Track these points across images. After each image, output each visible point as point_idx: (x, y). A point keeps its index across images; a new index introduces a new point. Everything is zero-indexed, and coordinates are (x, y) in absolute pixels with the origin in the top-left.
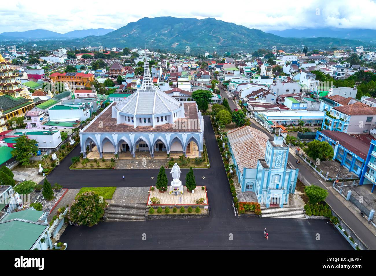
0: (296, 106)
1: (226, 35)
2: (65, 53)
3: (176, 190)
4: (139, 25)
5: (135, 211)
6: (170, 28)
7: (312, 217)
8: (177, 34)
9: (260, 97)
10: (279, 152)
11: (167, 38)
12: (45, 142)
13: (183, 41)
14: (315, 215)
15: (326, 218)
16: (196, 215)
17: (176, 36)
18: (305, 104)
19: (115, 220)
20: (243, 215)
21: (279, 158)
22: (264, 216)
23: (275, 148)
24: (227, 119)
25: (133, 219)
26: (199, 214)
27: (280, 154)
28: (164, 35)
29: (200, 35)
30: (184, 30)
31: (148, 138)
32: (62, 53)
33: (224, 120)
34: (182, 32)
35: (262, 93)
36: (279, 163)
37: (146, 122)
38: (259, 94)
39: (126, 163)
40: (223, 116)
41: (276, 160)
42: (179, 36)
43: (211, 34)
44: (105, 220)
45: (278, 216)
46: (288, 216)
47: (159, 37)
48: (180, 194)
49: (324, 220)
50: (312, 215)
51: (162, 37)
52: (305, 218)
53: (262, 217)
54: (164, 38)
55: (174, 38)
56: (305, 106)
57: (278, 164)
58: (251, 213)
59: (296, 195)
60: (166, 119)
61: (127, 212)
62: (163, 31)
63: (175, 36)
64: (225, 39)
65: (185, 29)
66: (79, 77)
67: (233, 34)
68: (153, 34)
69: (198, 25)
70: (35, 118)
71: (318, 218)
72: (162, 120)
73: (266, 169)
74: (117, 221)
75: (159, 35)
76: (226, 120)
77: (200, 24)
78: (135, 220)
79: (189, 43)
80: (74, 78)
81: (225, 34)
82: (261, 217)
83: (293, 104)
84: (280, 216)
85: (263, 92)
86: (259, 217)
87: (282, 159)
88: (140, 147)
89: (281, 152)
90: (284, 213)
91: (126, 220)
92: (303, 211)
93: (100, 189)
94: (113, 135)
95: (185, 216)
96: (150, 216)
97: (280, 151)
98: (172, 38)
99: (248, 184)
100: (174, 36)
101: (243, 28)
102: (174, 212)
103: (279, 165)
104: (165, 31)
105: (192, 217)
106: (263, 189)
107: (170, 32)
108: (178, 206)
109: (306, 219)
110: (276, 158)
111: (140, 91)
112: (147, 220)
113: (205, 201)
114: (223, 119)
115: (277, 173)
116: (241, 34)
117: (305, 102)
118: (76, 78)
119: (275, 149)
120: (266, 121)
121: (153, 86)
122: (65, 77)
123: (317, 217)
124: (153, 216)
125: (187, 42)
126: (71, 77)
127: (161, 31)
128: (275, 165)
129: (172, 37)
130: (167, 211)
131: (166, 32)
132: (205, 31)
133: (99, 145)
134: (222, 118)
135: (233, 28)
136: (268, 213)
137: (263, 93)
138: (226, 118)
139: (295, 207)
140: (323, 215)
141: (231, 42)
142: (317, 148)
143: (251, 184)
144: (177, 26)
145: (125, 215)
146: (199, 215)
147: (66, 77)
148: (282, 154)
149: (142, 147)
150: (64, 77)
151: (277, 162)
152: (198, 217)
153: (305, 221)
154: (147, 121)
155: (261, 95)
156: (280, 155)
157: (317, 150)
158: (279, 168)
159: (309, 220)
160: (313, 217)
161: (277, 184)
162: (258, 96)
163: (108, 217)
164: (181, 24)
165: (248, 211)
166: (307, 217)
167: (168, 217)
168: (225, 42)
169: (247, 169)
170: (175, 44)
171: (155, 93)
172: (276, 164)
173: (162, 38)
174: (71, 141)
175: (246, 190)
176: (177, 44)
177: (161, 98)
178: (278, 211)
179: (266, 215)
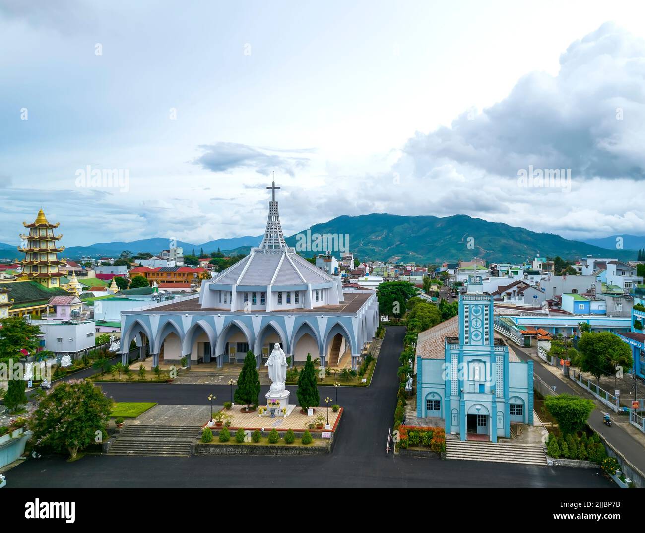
0: (582, 307)
1: (491, 244)
2: (181, 255)
3: (274, 404)
4: (331, 229)
5: (175, 439)
6: (385, 232)
7: (562, 462)
8: (399, 241)
9: (512, 295)
10: (474, 308)
11: (380, 248)
12: (60, 340)
13: (408, 254)
14: (569, 458)
15: (595, 466)
16: (301, 449)
17: (396, 246)
18: (603, 304)
19: (126, 453)
20: (406, 452)
21: (477, 321)
22: (450, 456)
23: (465, 298)
24: (429, 317)
25: (165, 452)
26: (309, 446)
27: (477, 312)
28: (375, 243)
29: (442, 243)
30: (412, 235)
31: (250, 325)
32: (175, 255)
33: (424, 320)
34: (407, 239)
35: (515, 288)
36: (479, 333)
37: (256, 303)
38: (510, 291)
39: (199, 376)
40: (421, 312)
41: (471, 325)
42: (402, 245)
43: (461, 241)
44: (106, 452)
45: (485, 457)
46: (506, 459)
47: (365, 247)
48: (281, 414)
49: (591, 470)
50: (562, 456)
51: (371, 247)
52: (546, 463)
53: (447, 458)
54: (374, 249)
55: (394, 248)
56: (601, 308)
57: (477, 336)
58: (423, 450)
59: (536, 426)
60: (297, 301)
61: (157, 439)
62: (373, 237)
63: (394, 246)
64: (487, 250)
65: (413, 233)
66: (183, 274)
67: (505, 241)
68: (355, 242)
69: (438, 226)
70: (62, 310)
71: (577, 465)
72: (288, 301)
73: (452, 347)
74: (131, 454)
75: (366, 244)
76: (428, 319)
77: (441, 225)
78: (168, 455)
79: (419, 256)
80: (173, 275)
81: (490, 241)
82: (445, 459)
83: (575, 302)
84: (487, 458)
85: (518, 285)
86: (440, 458)
87: (482, 322)
88: (238, 351)
89: (479, 308)
90: (498, 453)
91: (150, 453)
92: (542, 451)
93: (122, 405)
94: (183, 317)
95: (276, 451)
96: (202, 446)
97: (476, 305)
98: (388, 249)
99: (430, 398)
100: (393, 244)
101: (523, 232)
102: (257, 442)
103: (480, 338)
104: (378, 236)
105: (291, 452)
106: (452, 398)
107: (386, 238)
108: (266, 432)
109: (548, 466)
110: (471, 322)
111: (256, 251)
112: (193, 455)
113: (328, 424)
114: (423, 317)
115: (477, 355)
116: (520, 242)
117: (602, 300)
118: (177, 275)
119: (466, 300)
120: (513, 326)
121: (281, 244)
122: (158, 274)
123: (573, 463)
124: (207, 446)
125: (416, 255)
126: (167, 274)
127: (370, 237)
128: (471, 338)
129: (389, 247)
130: (240, 440)
131: (379, 238)
132: (450, 236)
133: (154, 337)
134: (419, 315)
135: (503, 232)
136: (462, 451)
137: (518, 288)
138: (428, 314)
139: (527, 442)
140: (587, 458)
141: (501, 255)
142: (592, 345)
143: (437, 398)
144: (398, 229)
145: (151, 444)
146: (306, 449)
147: (160, 275)
148: (481, 311)
149: (241, 352)
150: (156, 275)
151: (472, 329)
152: (304, 454)
153: (545, 469)
154: (258, 299)
155: (514, 291)
156: (478, 314)
157: (594, 350)
158: (480, 343)
159: (555, 467)
160: (565, 463)
161: (480, 385)
162: (509, 294)
163: (112, 447)
164: (406, 225)
165: (417, 445)
166: (550, 461)
167: (239, 450)
168: (490, 255)
169: (423, 361)
170: (394, 258)
171: (284, 254)
172: (471, 334)
173: (370, 249)
174: (113, 344)
175: (426, 413)
176: (397, 258)
177: (293, 263)
178: (486, 447)
179: (455, 455)
